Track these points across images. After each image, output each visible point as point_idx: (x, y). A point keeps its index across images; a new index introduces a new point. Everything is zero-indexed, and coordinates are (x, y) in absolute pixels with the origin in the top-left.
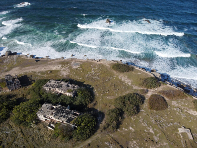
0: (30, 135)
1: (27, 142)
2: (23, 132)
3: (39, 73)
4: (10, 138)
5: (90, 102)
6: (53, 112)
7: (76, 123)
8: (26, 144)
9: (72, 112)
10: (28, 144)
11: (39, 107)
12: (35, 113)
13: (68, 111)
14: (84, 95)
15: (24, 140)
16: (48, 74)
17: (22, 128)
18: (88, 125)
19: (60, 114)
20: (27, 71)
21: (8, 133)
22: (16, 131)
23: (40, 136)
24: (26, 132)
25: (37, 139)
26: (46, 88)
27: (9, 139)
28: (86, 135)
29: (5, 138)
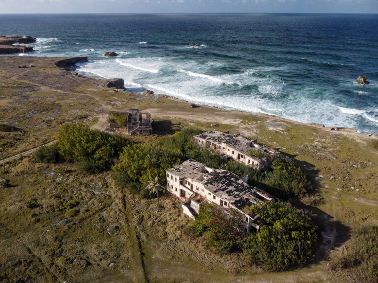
0: (138, 212)
1: (127, 221)
2: (126, 201)
3: (191, 122)
4: (96, 202)
5: (304, 193)
6: (205, 178)
7: (258, 216)
8: (123, 224)
9: (253, 191)
10: (127, 224)
11: (175, 162)
12: (162, 171)
13: (242, 185)
14: (290, 174)
15: (121, 215)
16: (210, 127)
17: (127, 194)
18: (294, 234)
19: (221, 185)
20: (170, 116)
21: (96, 193)
22: (113, 195)
23: (157, 220)
24: (132, 202)
25: (149, 223)
26: (201, 139)
27: (93, 204)
28: (283, 257)
29: (87, 200)
